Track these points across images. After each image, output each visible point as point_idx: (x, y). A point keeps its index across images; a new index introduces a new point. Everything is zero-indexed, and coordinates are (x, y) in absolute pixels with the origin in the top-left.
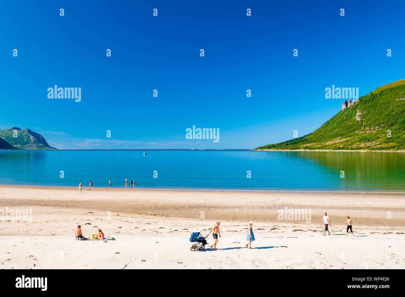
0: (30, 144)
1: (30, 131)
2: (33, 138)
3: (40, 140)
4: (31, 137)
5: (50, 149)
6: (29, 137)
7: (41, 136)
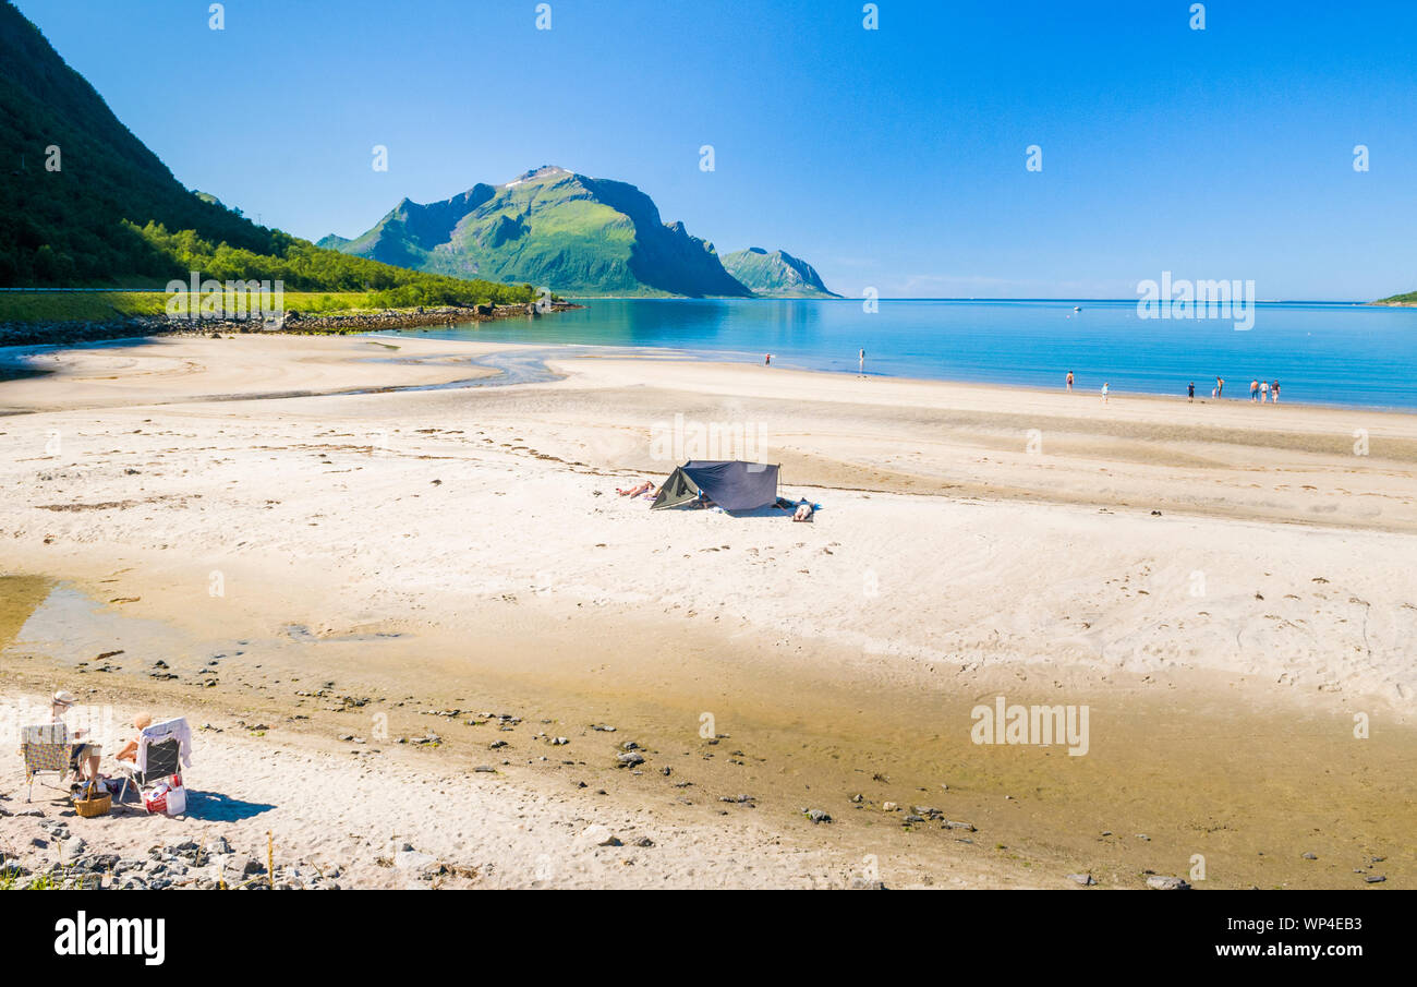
0: (785, 286)
1: (785, 257)
2: (793, 273)
3: (808, 275)
4: (790, 270)
5: (829, 297)
6: (784, 270)
7: (811, 268)
